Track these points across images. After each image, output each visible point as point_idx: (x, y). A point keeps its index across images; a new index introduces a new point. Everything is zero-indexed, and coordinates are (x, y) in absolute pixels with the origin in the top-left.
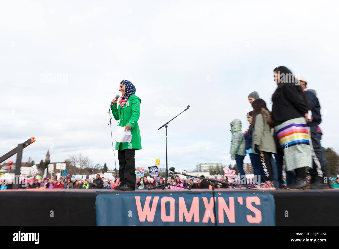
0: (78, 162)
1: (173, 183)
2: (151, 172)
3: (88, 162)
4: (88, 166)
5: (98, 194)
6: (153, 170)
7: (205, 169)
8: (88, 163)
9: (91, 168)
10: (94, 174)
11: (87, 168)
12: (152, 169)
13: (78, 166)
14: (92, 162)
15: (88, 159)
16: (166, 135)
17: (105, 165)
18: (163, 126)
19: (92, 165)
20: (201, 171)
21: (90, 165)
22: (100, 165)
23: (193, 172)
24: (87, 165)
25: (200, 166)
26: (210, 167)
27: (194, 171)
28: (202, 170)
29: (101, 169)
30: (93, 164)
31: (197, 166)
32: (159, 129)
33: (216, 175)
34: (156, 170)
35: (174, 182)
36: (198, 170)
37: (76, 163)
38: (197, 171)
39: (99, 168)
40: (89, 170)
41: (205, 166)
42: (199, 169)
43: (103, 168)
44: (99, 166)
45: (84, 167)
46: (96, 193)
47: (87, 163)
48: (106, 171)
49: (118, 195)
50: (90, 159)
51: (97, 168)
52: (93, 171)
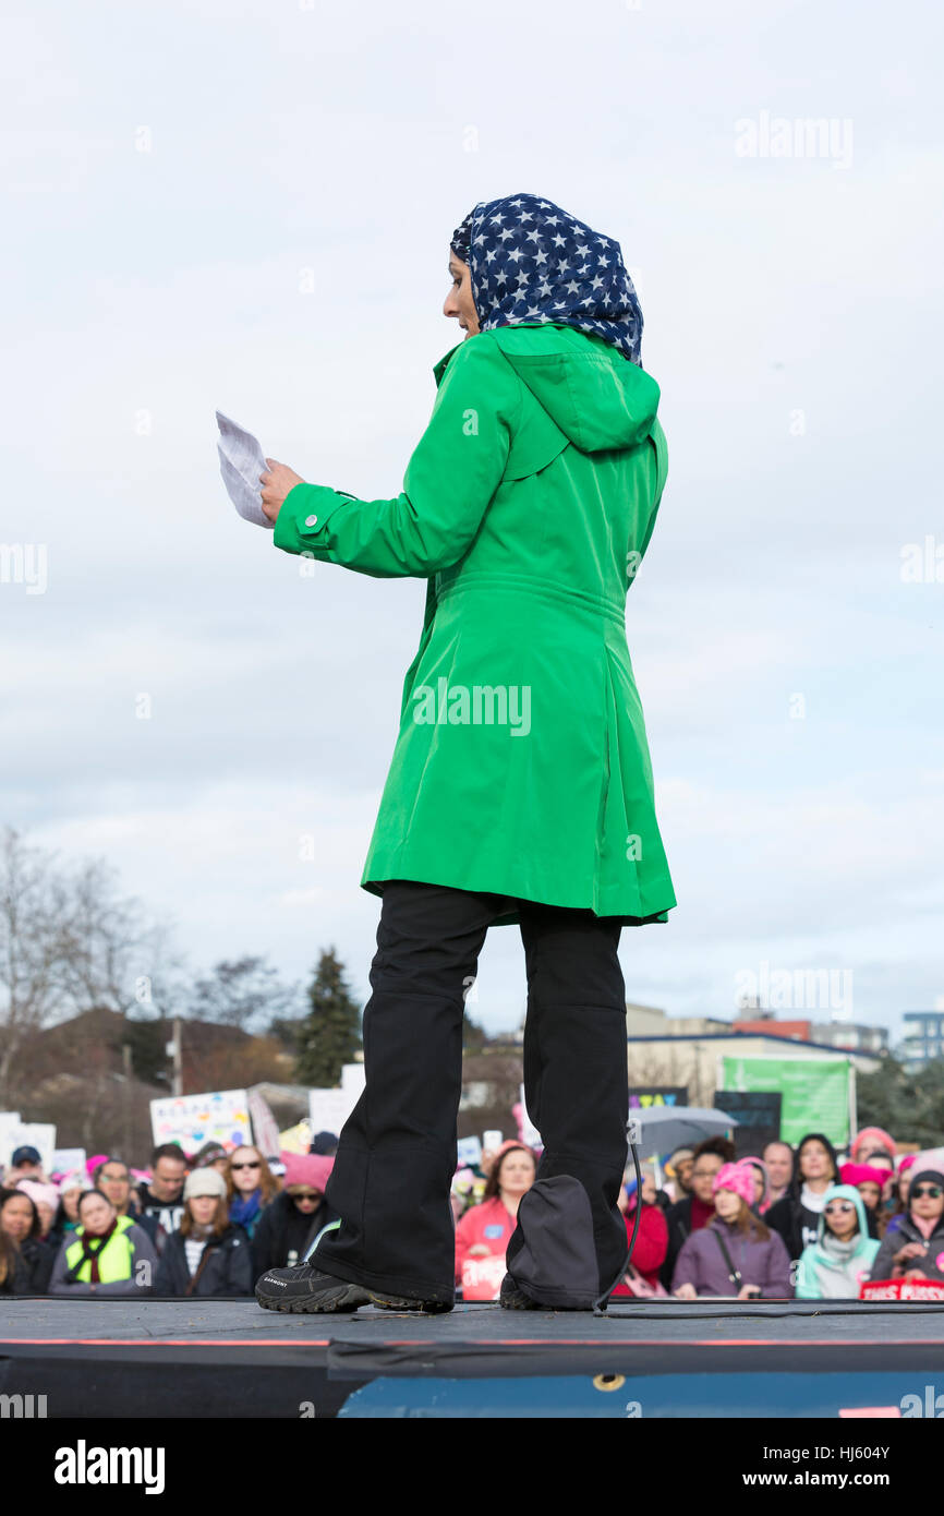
3: (108, 936)
4: (115, 991)
5: (357, 1380)
8: (111, 950)
9: (145, 1006)
10: (186, 1092)
11: (100, 1013)
14: (160, 933)
15: (112, 902)
17: (329, 970)
21: (133, 984)
22: (258, 975)
24: (97, 971)
29: (282, 1031)
30: (175, 964)
39: (249, 1011)
40: (116, 1049)
43: (300, 1007)
44: (247, 985)
45: (61, 1008)
46: (334, 1362)
47: (96, 946)
48: (340, 1048)
49: (612, 1386)
50: (132, 902)
51: (223, 1014)
52: (173, 1049)
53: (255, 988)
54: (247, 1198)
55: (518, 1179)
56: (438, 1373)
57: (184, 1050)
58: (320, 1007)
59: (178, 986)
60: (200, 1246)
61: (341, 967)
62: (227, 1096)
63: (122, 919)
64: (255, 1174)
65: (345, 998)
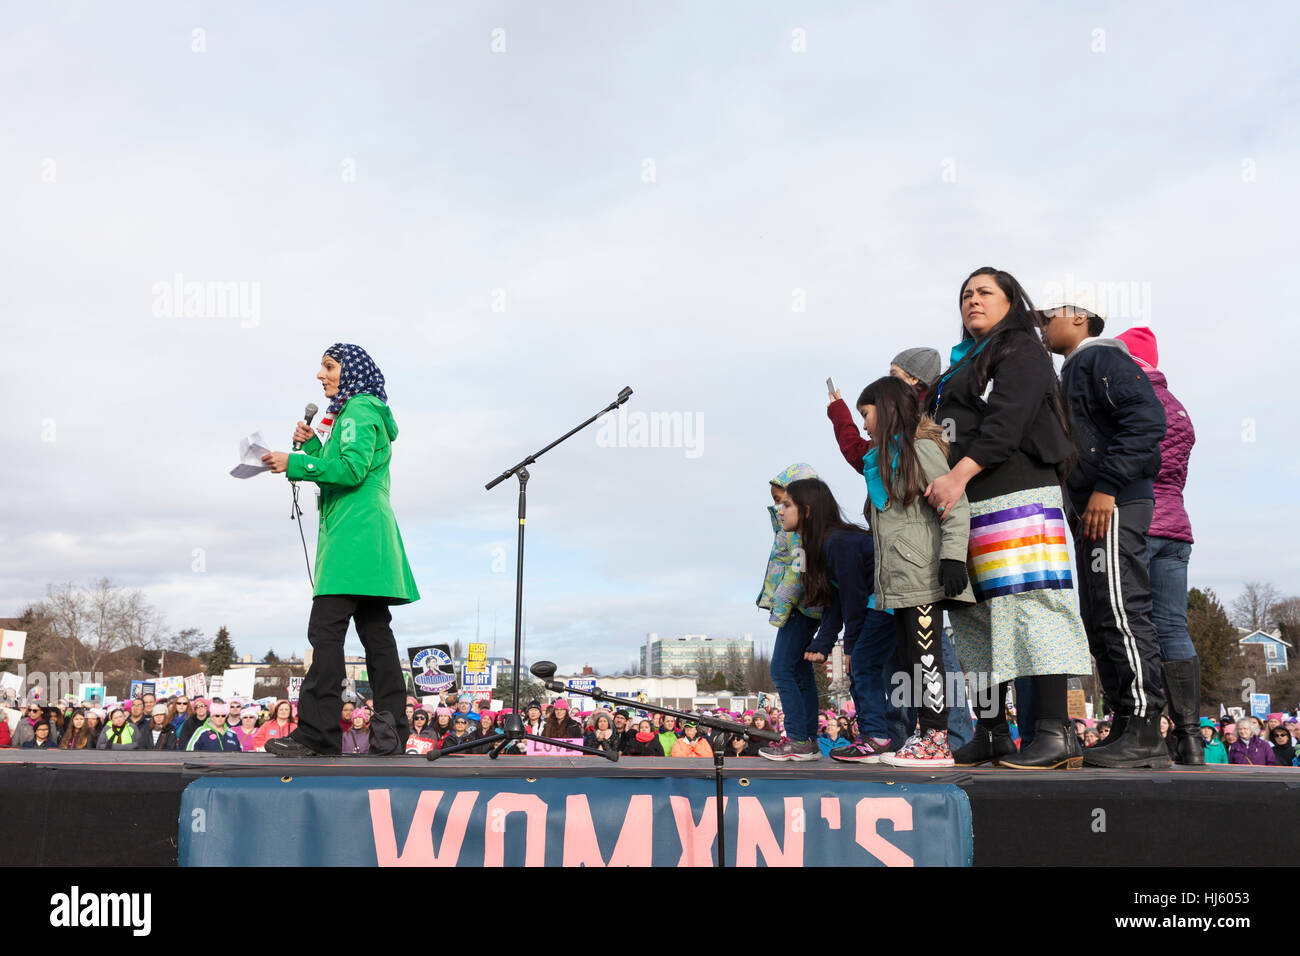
0: (88, 617)
1: (536, 725)
2: (420, 670)
3: (140, 619)
4: (141, 640)
5: (193, 778)
6: (428, 660)
7: (678, 663)
8: (140, 624)
9: (153, 647)
10: (164, 676)
11: (134, 647)
12: (425, 659)
13: (89, 638)
14: (160, 619)
15: (143, 606)
16: (522, 514)
17: (223, 635)
18: (507, 476)
19: (158, 635)
20: (658, 673)
21: (147, 638)
22: (196, 635)
23: (627, 675)
24: (134, 632)
25: (656, 651)
26: (700, 654)
27: (631, 672)
28: (667, 670)
29: (203, 656)
30: (165, 630)
31: (643, 649)
32: (489, 487)
33: (725, 694)
34: (441, 662)
35: (540, 721)
36: (649, 670)
37: (81, 621)
38: (643, 674)
39: (192, 649)
40: (139, 661)
41: (677, 651)
42: (654, 666)
43: (211, 647)
45: (119, 645)
46: (185, 771)
47: (135, 623)
48: (224, 663)
49: (287, 781)
50: (150, 607)
51: (182, 649)
52: (161, 661)
53: (195, 640)
54: (180, 715)
55: (284, 714)
56: (224, 776)
57: (165, 661)
58: (218, 648)
59: (165, 638)
60: (159, 733)
61: (228, 634)
62: (176, 678)
63: (146, 613)
64: (185, 706)
65: (228, 645)
